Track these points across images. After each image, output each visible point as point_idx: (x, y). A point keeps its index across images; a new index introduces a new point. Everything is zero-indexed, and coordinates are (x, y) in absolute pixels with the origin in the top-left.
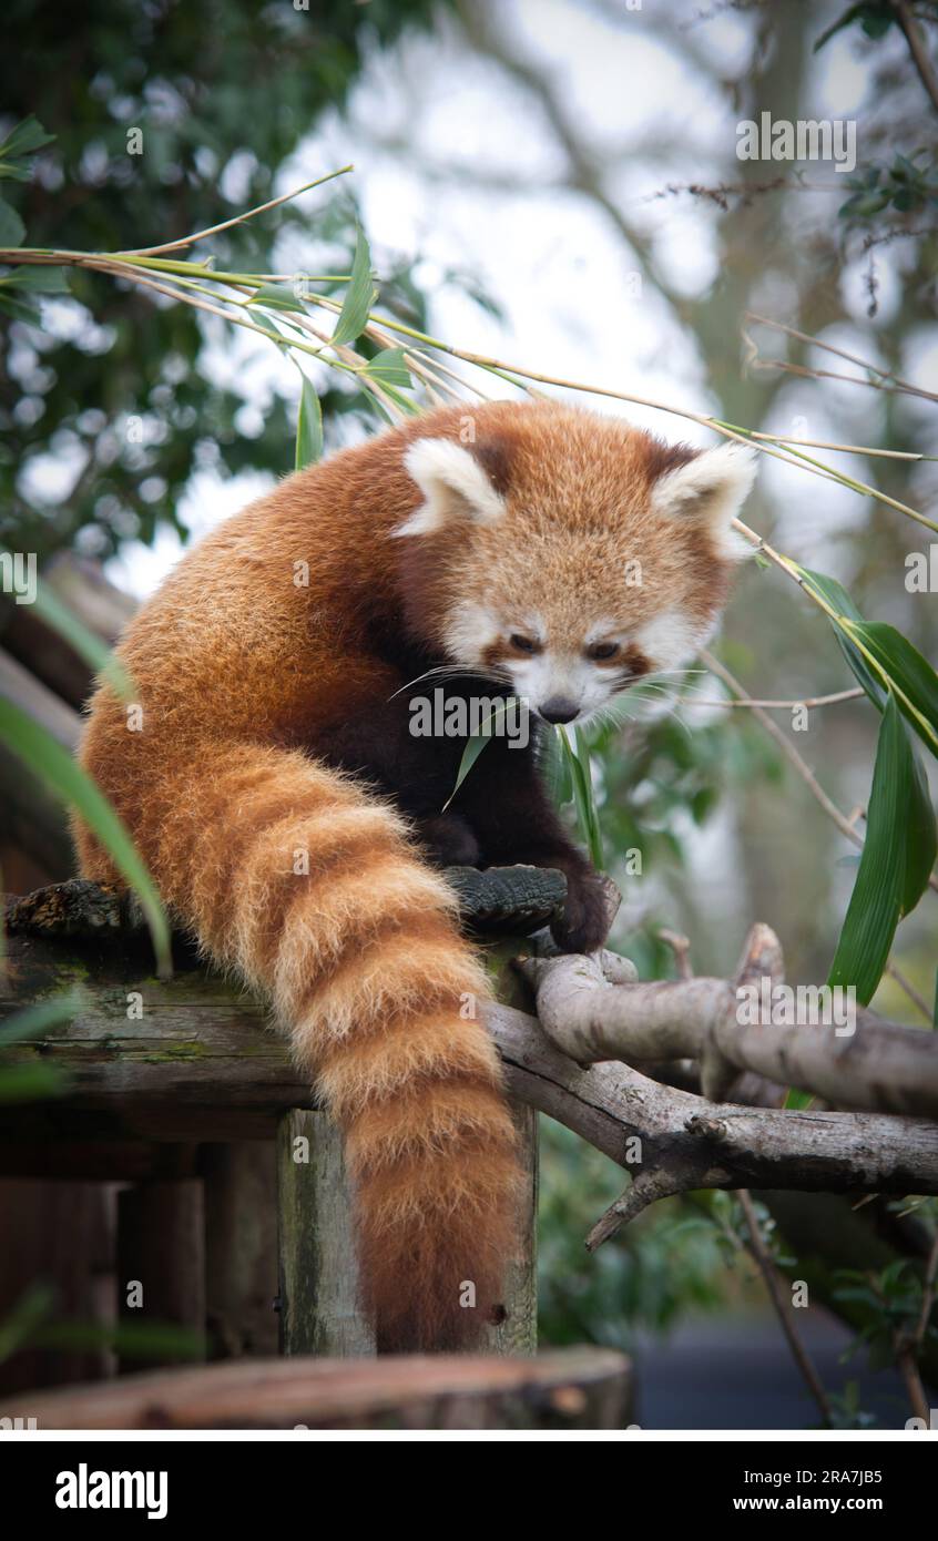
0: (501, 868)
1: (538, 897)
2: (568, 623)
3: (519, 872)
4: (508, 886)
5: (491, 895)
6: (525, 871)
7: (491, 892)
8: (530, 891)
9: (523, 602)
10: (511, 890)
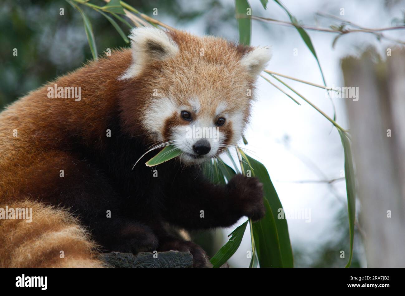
0: (163, 252)
1: (180, 265)
2: (210, 102)
3: (171, 253)
4: (166, 260)
5: (159, 265)
6: (174, 254)
7: (158, 263)
8: (176, 263)
9: (188, 91)
10: (168, 262)
